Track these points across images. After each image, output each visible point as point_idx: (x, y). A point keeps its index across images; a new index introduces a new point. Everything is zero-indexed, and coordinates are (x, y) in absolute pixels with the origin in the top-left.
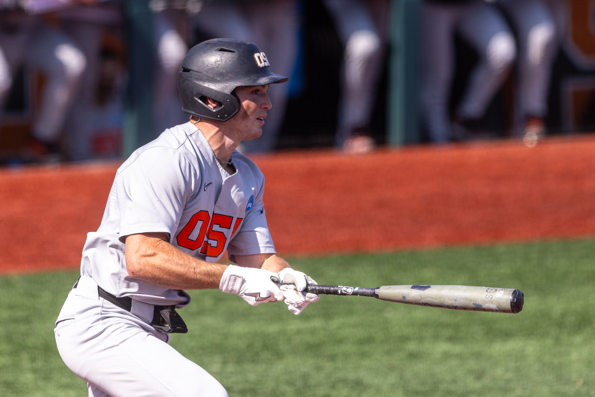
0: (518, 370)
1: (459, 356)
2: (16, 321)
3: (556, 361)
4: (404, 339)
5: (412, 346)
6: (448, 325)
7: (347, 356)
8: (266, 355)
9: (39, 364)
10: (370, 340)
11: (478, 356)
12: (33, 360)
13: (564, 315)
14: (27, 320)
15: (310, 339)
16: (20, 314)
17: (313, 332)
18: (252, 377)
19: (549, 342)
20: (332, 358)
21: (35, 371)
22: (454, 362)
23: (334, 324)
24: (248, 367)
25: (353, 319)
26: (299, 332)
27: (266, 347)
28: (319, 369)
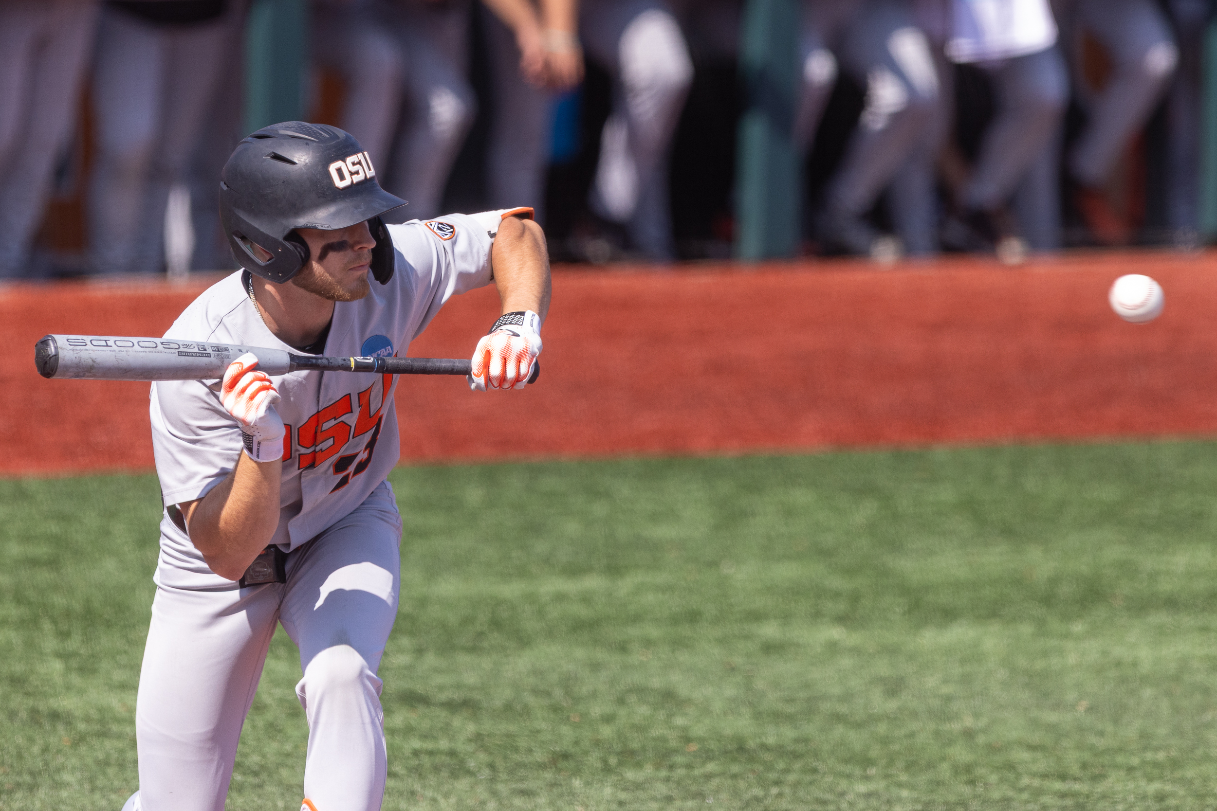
0: (966, 680)
1: (856, 651)
2: (34, 562)
3: (1040, 665)
4: (756, 616)
5: (770, 630)
6: (836, 595)
7: (648, 643)
8: (495, 638)
9: (74, 643)
10: (693, 617)
11: (892, 651)
12: (64, 635)
13: (1054, 581)
14: (53, 563)
15: (582, 612)
16: (42, 550)
17: (586, 599)
18: (471, 679)
19: (1026, 629)
20: (623, 648)
21: (64, 656)
22: (846, 662)
23: (625, 585)
24: (463, 658)
25: (661, 578)
26: (560, 598)
27: (496, 624)
28: (595, 667)
